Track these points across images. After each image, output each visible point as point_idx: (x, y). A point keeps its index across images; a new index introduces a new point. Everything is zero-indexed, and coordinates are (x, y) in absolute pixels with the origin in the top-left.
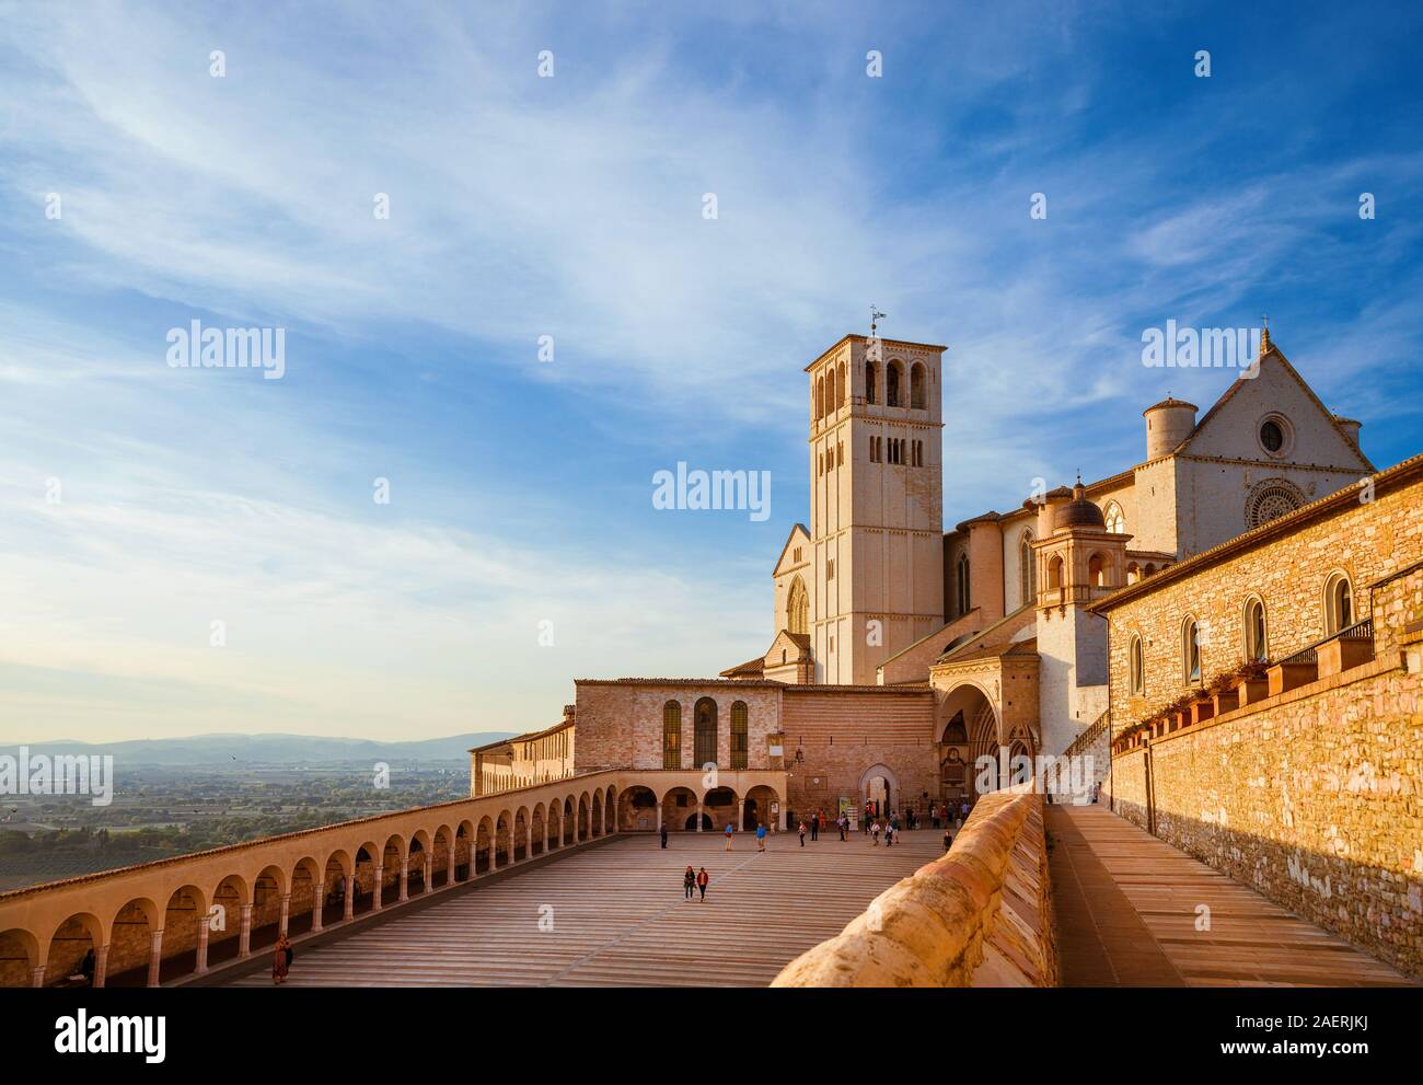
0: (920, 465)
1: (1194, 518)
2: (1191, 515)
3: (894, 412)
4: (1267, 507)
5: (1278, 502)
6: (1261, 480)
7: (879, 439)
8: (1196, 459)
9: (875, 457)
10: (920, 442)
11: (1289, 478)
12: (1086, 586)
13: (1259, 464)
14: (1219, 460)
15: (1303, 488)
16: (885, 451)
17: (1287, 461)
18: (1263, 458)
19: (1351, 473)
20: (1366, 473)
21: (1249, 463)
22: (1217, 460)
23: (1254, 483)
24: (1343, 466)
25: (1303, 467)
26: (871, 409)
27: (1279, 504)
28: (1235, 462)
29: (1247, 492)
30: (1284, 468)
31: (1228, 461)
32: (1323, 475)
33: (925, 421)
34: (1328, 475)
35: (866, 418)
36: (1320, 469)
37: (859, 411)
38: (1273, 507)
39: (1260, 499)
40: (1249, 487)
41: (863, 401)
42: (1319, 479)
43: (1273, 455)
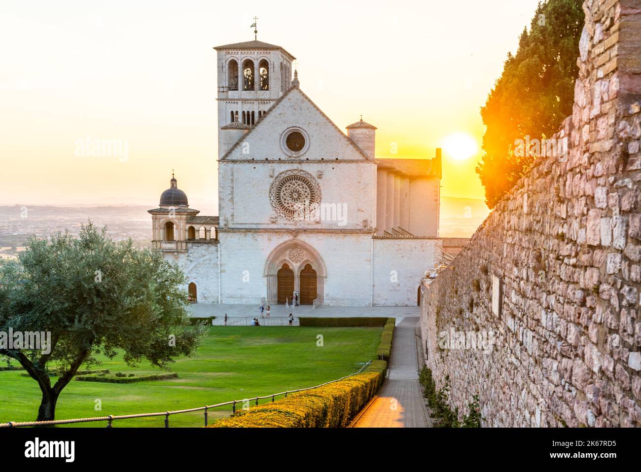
1: (232, 198)
2: (230, 197)
3: (248, 95)
4: (287, 188)
5: (296, 185)
6: (282, 171)
7: (237, 112)
8: (234, 161)
11: (304, 169)
12: (160, 241)
13: (280, 161)
14: (252, 161)
15: (314, 175)
16: (240, 120)
17: (302, 158)
18: (283, 157)
19: (352, 161)
20: (362, 161)
21: (273, 162)
22: (249, 161)
23: (276, 174)
24: (346, 158)
25: (314, 161)
26: (231, 94)
27: (297, 185)
28: (262, 162)
29: (272, 180)
30: (301, 162)
31: (257, 162)
32: (330, 165)
33: (267, 97)
34: (334, 165)
35: (227, 99)
36: (328, 161)
37: (223, 96)
38: (292, 187)
39: (283, 184)
40: (272, 177)
41: (225, 89)
42: (327, 168)
43: (294, 154)
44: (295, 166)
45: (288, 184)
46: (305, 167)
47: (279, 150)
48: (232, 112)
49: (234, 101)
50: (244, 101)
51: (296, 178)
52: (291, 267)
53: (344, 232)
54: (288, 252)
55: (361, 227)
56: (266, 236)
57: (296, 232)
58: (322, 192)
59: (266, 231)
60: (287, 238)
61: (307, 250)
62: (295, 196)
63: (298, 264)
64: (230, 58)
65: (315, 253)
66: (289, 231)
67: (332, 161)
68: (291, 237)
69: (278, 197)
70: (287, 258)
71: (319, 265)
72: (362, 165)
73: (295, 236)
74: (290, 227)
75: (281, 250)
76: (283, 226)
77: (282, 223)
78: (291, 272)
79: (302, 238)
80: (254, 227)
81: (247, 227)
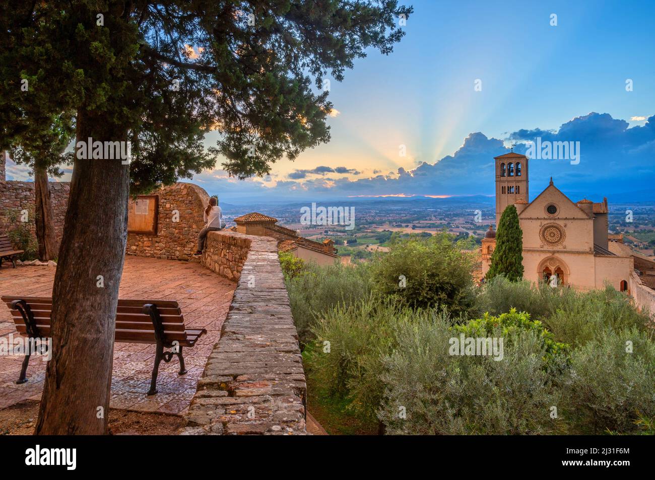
0: (519, 193)
3: (509, 178)
4: (548, 231)
6: (545, 223)
7: (505, 187)
8: (521, 219)
9: (503, 192)
10: (519, 187)
13: (545, 219)
15: (562, 225)
16: (506, 190)
17: (556, 217)
18: (546, 217)
19: (582, 219)
20: (587, 219)
21: (541, 219)
22: (529, 219)
23: (543, 225)
24: (579, 217)
25: (562, 219)
26: (502, 178)
27: (553, 230)
28: (535, 219)
29: (540, 227)
30: (555, 219)
31: (533, 219)
32: (570, 221)
33: (520, 179)
34: (572, 221)
35: (500, 181)
36: (569, 219)
37: (499, 179)
38: (551, 231)
39: (546, 229)
40: (540, 226)
41: (499, 176)
42: (569, 223)
43: (551, 215)
44: (552, 221)
45: (548, 229)
46: (557, 222)
47: (543, 214)
48: (503, 187)
49: (504, 182)
50: (508, 181)
51: (552, 226)
52: (550, 269)
53: (579, 253)
54: (548, 262)
55: (588, 250)
56: (538, 253)
57: (554, 252)
58: (567, 234)
59: (538, 251)
60: (549, 255)
61: (558, 260)
62: (552, 235)
63: (554, 267)
64: (501, 162)
65: (563, 263)
66: (549, 252)
67: (571, 219)
68: (551, 255)
69: (543, 235)
70: (548, 264)
71: (566, 268)
72: (587, 221)
73: (553, 254)
74: (550, 250)
75: (545, 261)
76: (546, 249)
77: (546, 248)
78: (550, 271)
79: (557, 255)
80: (531, 249)
81: (528, 249)
